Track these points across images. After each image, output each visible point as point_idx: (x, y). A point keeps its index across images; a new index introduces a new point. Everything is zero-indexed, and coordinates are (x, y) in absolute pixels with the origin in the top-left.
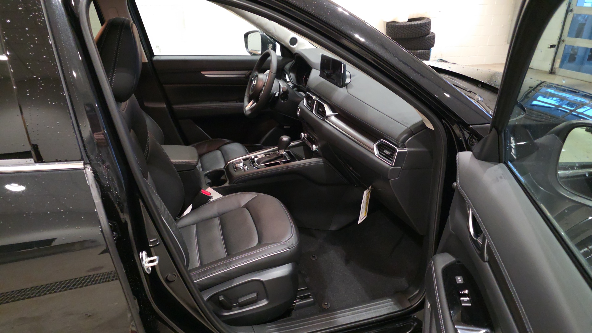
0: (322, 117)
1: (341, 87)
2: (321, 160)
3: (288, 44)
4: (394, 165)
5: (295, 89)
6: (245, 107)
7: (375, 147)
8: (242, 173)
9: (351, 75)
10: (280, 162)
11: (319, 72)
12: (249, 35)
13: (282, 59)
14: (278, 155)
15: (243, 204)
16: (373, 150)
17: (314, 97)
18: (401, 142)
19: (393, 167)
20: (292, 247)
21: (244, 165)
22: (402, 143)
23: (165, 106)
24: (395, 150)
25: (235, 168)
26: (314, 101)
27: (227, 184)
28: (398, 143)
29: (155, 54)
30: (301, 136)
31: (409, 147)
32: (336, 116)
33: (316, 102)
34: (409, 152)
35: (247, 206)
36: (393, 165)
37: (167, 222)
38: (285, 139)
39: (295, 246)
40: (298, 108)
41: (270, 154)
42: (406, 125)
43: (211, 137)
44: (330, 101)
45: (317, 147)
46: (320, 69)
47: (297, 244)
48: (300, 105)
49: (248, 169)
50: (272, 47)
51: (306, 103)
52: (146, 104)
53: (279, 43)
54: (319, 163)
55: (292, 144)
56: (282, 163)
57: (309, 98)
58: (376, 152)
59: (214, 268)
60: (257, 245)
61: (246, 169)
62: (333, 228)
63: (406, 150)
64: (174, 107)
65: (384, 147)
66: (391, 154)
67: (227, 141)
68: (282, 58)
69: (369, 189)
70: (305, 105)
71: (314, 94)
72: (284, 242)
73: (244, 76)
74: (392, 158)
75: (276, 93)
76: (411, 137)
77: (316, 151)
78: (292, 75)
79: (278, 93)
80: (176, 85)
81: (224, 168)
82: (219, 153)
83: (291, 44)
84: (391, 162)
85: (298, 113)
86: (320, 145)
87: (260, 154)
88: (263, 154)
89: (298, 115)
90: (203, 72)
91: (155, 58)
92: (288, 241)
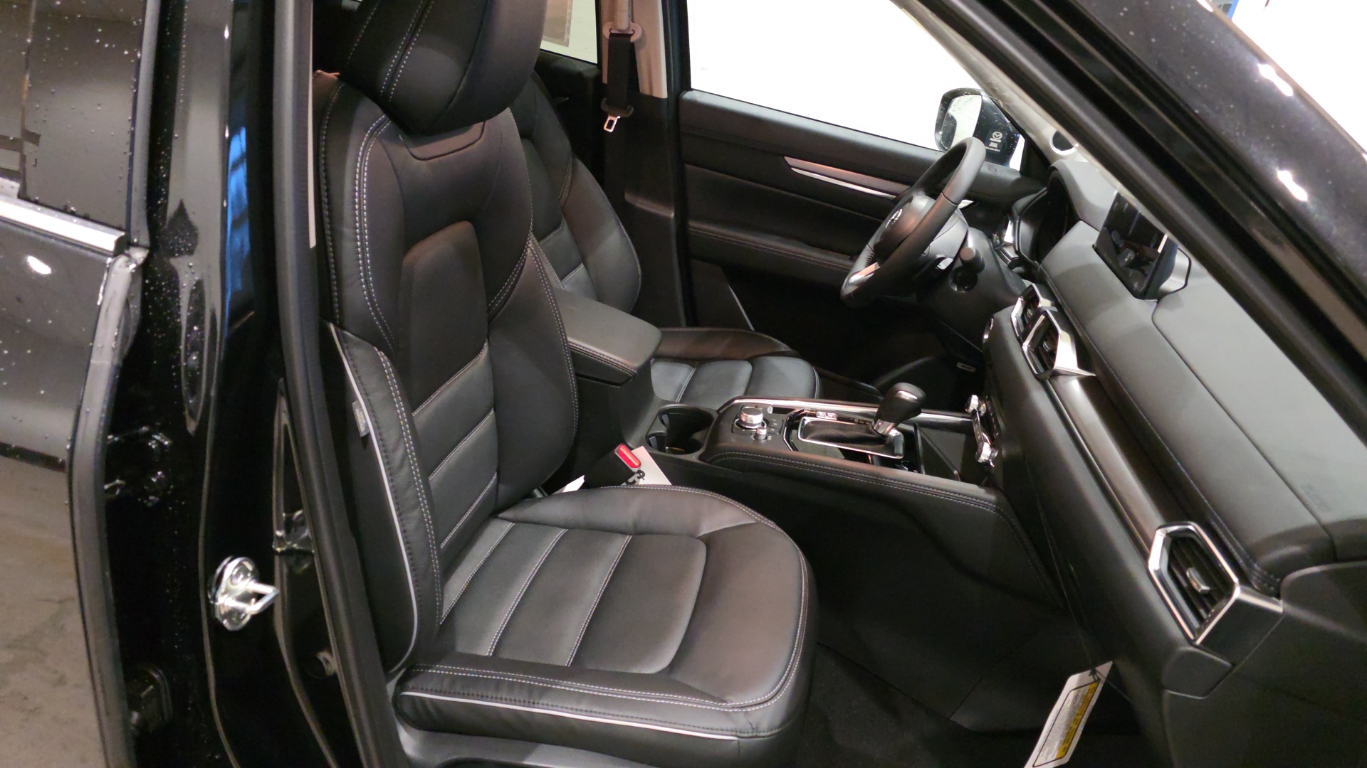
0: (1042, 370)
1: (1142, 295)
2: (992, 497)
3: (1047, 141)
4: (1204, 642)
5: (1017, 269)
6: (853, 272)
7: (1159, 539)
8: (748, 443)
9: (1192, 270)
10: (871, 455)
11: (1096, 234)
12: (956, 101)
13: (1017, 181)
14: (871, 433)
15: (705, 530)
16: (1150, 544)
17: (1044, 303)
18: (1264, 568)
19: (1197, 647)
20: (750, 735)
21: (767, 421)
22: (1270, 573)
23: (672, 215)
24: (1229, 587)
25: (737, 424)
26: (1039, 312)
27: (693, 457)
28: (1250, 566)
29: (692, 87)
30: (969, 405)
31: (1291, 599)
32: (1085, 382)
33: (1042, 317)
34: (1286, 619)
35: (709, 540)
36: (1199, 642)
37: (395, 498)
38: (908, 393)
39: (762, 734)
40: (991, 321)
41: (856, 420)
42: (1315, 508)
43: (754, 326)
44: (1083, 326)
45: (996, 454)
46: (1100, 227)
47: (774, 732)
48: (1001, 315)
49: (766, 438)
50: (1000, 141)
51: (1020, 315)
52: (628, 197)
53: (1026, 136)
54: (984, 505)
55: (924, 416)
56: (874, 459)
57: (1031, 301)
58: (1157, 559)
59: (498, 685)
60: (660, 672)
61: (762, 438)
62: (965, 719)
63: (1278, 607)
64: (692, 224)
65: (1193, 554)
66: (1207, 595)
67: (784, 347)
68: (1018, 176)
69: (1094, 673)
70: (1014, 320)
71: (1050, 295)
72: (733, 707)
73: (894, 197)
74: (1208, 611)
75: (942, 259)
76: (1317, 564)
77: (987, 463)
78: (1025, 228)
79: (949, 261)
80: (716, 173)
81: (718, 411)
82: (746, 369)
83: (1056, 145)
84: (1196, 624)
85: (986, 337)
86: (1004, 453)
87: (827, 412)
88: (834, 414)
89: (984, 342)
90: (790, 161)
91: (688, 95)
92: (749, 710)
